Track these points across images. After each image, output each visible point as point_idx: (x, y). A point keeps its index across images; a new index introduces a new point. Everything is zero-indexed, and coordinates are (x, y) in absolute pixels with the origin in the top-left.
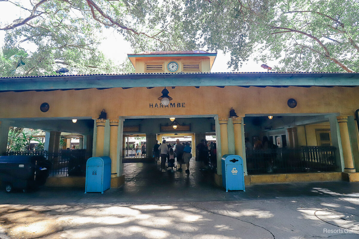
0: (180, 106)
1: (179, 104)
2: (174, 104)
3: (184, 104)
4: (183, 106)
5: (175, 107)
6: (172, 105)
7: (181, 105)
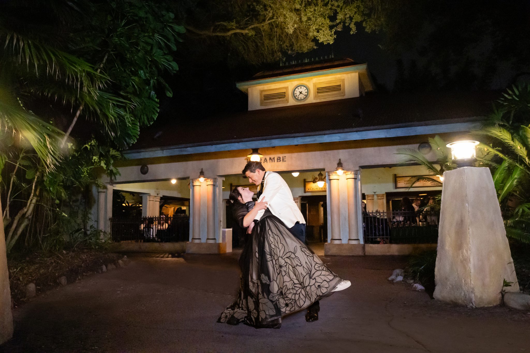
0: (280, 161)
1: (279, 158)
2: (274, 158)
3: (284, 158)
4: (284, 160)
5: (274, 161)
6: (271, 160)
7: (281, 159)
